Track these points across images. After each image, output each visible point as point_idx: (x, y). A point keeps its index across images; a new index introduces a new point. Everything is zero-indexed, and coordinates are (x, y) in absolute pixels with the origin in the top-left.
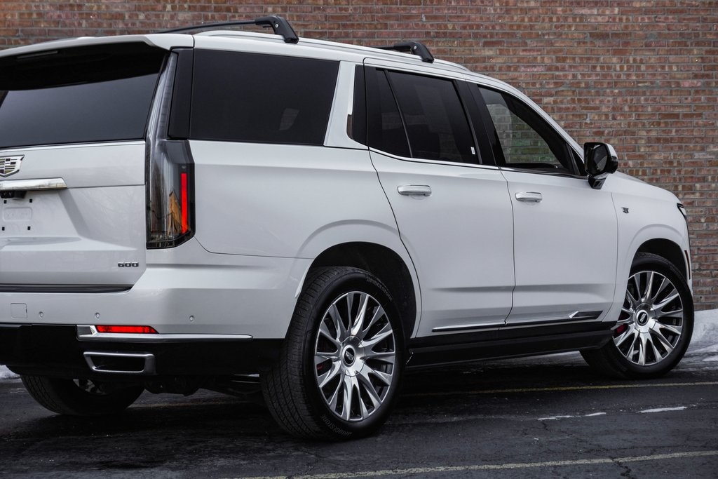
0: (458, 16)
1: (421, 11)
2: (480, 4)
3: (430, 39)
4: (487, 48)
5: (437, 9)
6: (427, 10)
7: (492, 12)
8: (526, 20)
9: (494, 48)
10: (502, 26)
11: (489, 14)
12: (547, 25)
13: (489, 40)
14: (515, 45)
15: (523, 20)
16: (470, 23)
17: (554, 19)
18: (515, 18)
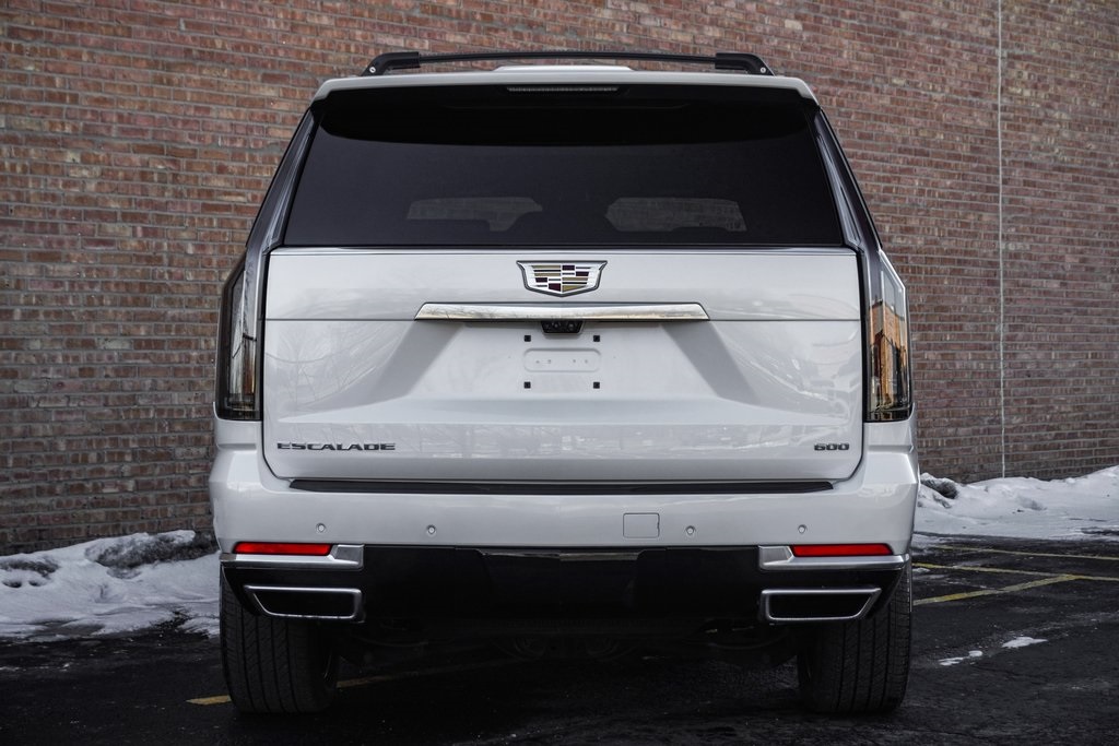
0: (229, 28)
1: (179, 13)
2: (259, 12)
3: (191, 61)
4: (267, 85)
5: (201, 13)
6: (188, 13)
7: (274, 27)
8: (318, 45)
9: (276, 86)
10: (287, 50)
11: (269, 30)
12: (343, 57)
13: (269, 72)
14: (303, 84)
15: (313, 45)
16: (244, 41)
17: (353, 49)
18: (304, 40)
